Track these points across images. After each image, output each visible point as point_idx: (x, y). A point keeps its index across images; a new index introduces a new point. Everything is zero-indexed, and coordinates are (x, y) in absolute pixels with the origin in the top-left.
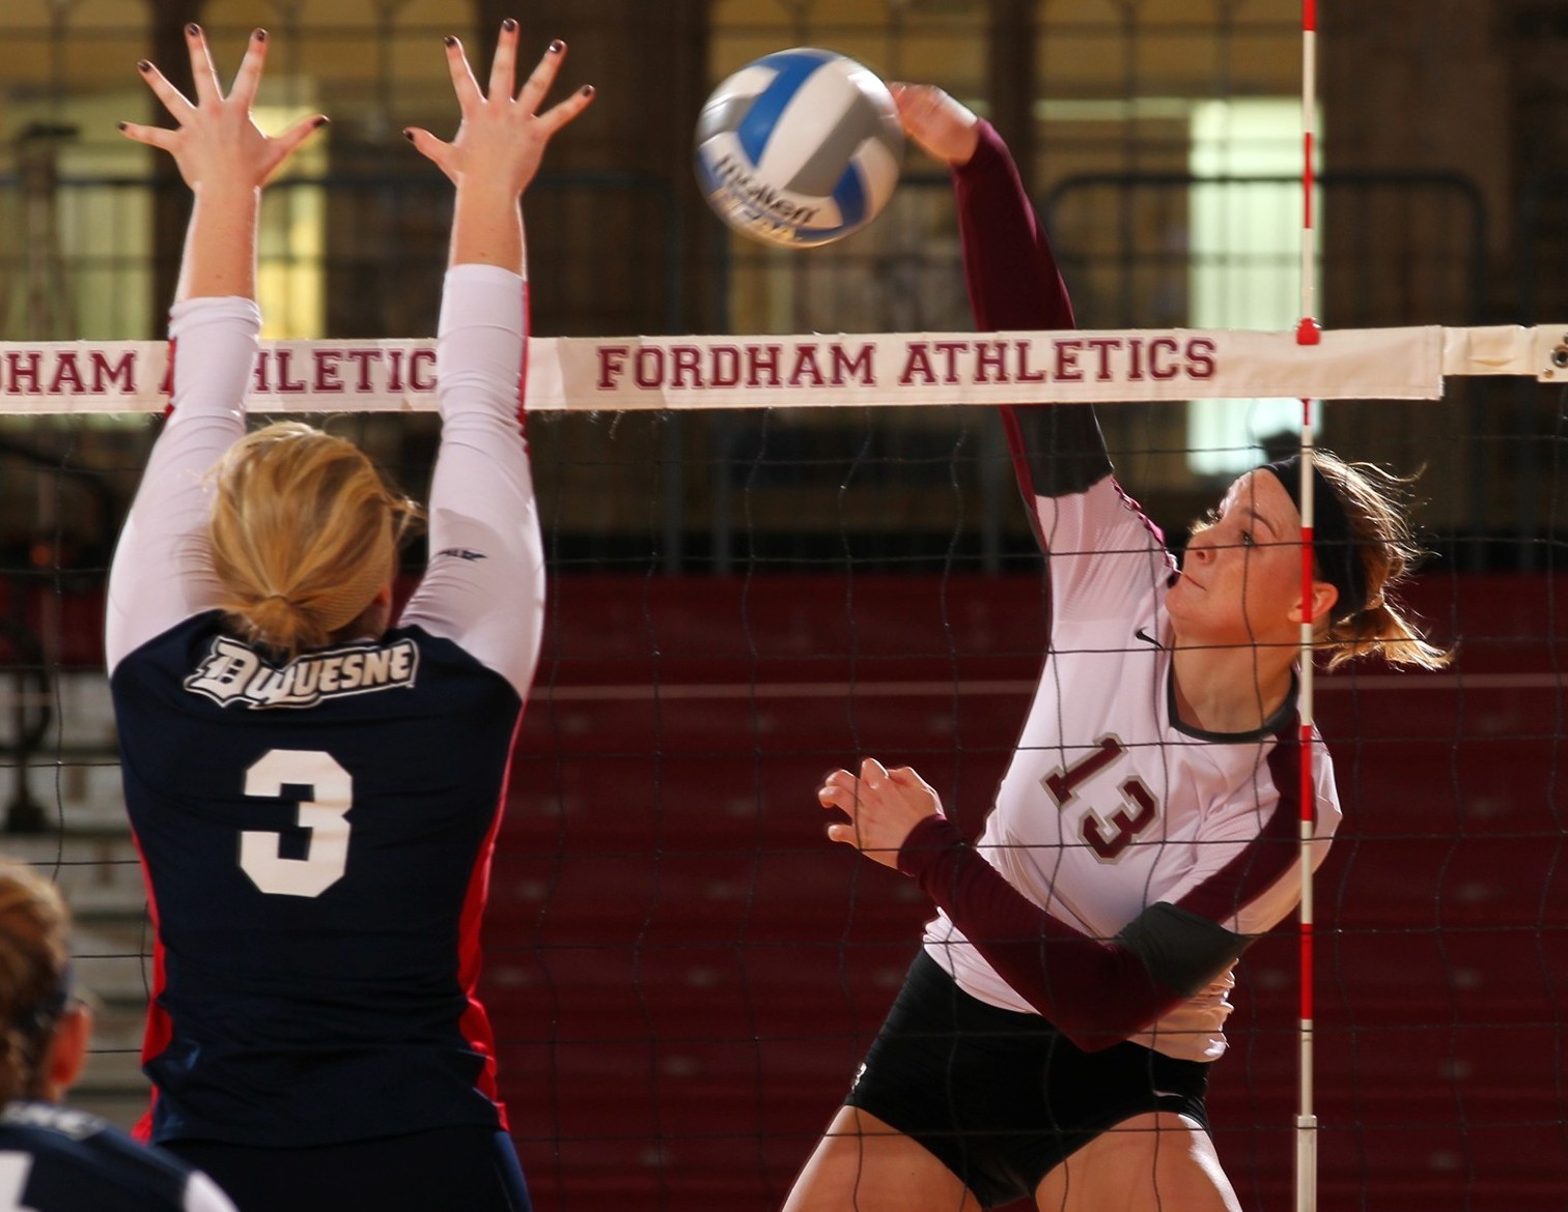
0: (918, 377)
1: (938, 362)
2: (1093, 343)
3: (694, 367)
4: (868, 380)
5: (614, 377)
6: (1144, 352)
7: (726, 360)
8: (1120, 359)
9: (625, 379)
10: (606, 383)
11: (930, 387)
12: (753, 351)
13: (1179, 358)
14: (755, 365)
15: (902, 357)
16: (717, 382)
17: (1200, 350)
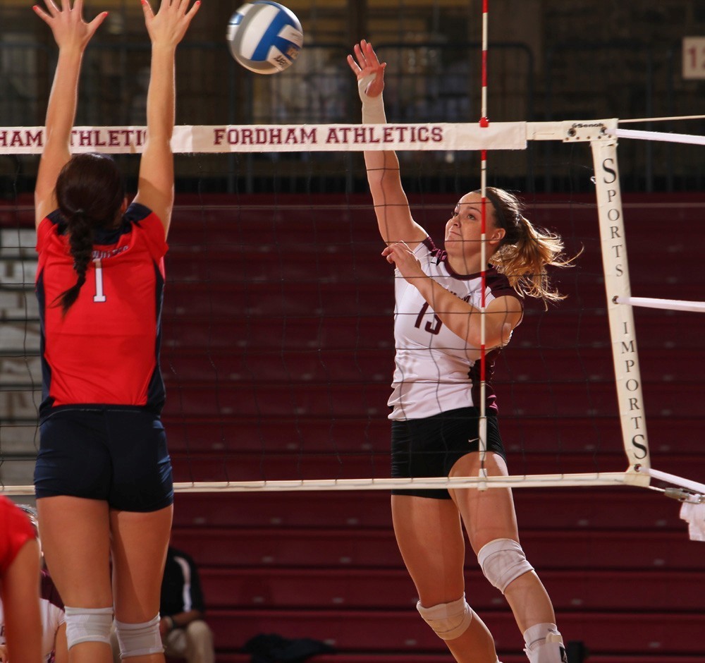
0: (333, 140)
1: (340, 135)
2: (397, 128)
3: (250, 136)
4: (314, 141)
5: (220, 140)
6: (416, 132)
7: (262, 134)
8: (407, 135)
9: (224, 141)
10: (217, 143)
11: (337, 144)
12: (272, 131)
13: (429, 134)
14: (272, 136)
15: (327, 133)
16: (258, 142)
17: (437, 131)
